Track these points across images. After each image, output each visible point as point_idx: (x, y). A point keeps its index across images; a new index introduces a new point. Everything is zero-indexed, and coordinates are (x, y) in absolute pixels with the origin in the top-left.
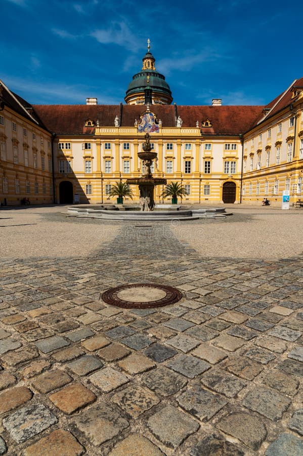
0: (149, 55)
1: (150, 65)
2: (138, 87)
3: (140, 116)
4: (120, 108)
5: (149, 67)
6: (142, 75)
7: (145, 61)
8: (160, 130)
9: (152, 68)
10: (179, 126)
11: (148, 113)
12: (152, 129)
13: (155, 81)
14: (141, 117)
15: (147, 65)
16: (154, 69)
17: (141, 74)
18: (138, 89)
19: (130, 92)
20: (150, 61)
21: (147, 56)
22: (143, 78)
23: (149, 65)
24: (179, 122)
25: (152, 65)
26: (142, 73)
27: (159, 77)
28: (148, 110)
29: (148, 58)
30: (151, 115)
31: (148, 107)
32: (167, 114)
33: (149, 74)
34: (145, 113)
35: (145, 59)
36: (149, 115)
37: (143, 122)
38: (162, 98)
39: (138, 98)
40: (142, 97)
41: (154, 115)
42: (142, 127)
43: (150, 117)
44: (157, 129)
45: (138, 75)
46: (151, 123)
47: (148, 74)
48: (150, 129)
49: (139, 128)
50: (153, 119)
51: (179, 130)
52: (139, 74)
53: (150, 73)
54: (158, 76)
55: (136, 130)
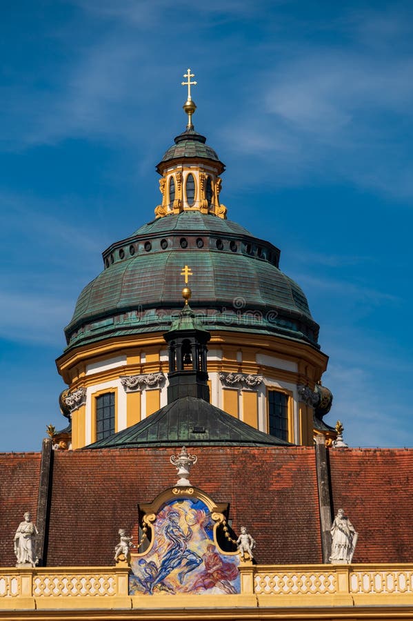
0: (192, 144)
1: (199, 196)
2: (131, 309)
3: (142, 514)
4: (39, 471)
5: (191, 200)
6: (156, 243)
7: (172, 173)
8: (246, 579)
9: (209, 206)
10: (339, 556)
11: (181, 500)
12: (206, 575)
13: (223, 278)
14: (147, 519)
15: (180, 194)
16: (219, 210)
17: (147, 240)
18: (132, 318)
19: (86, 332)
20: (197, 174)
21: (182, 150)
22: (161, 258)
23: (190, 190)
24: (340, 536)
25: (209, 193)
26: (154, 236)
27: (249, 253)
28: (183, 482)
29: (185, 161)
30: (198, 505)
31: (182, 471)
32: (280, 493)
33: (191, 240)
34: (167, 497)
35: (173, 162)
36: (186, 505)
37: (161, 541)
38: (262, 360)
39: (134, 360)
40: (153, 358)
41: (211, 505)
42: (152, 565)
43: (191, 516)
44: (228, 573)
45: (131, 243)
46: (200, 545)
47: (185, 238)
48: (192, 578)
49: (140, 572)
50: (208, 528)
51: (343, 577)
52: (139, 238)
53: (200, 237)
54: (241, 246)
55: (123, 580)
